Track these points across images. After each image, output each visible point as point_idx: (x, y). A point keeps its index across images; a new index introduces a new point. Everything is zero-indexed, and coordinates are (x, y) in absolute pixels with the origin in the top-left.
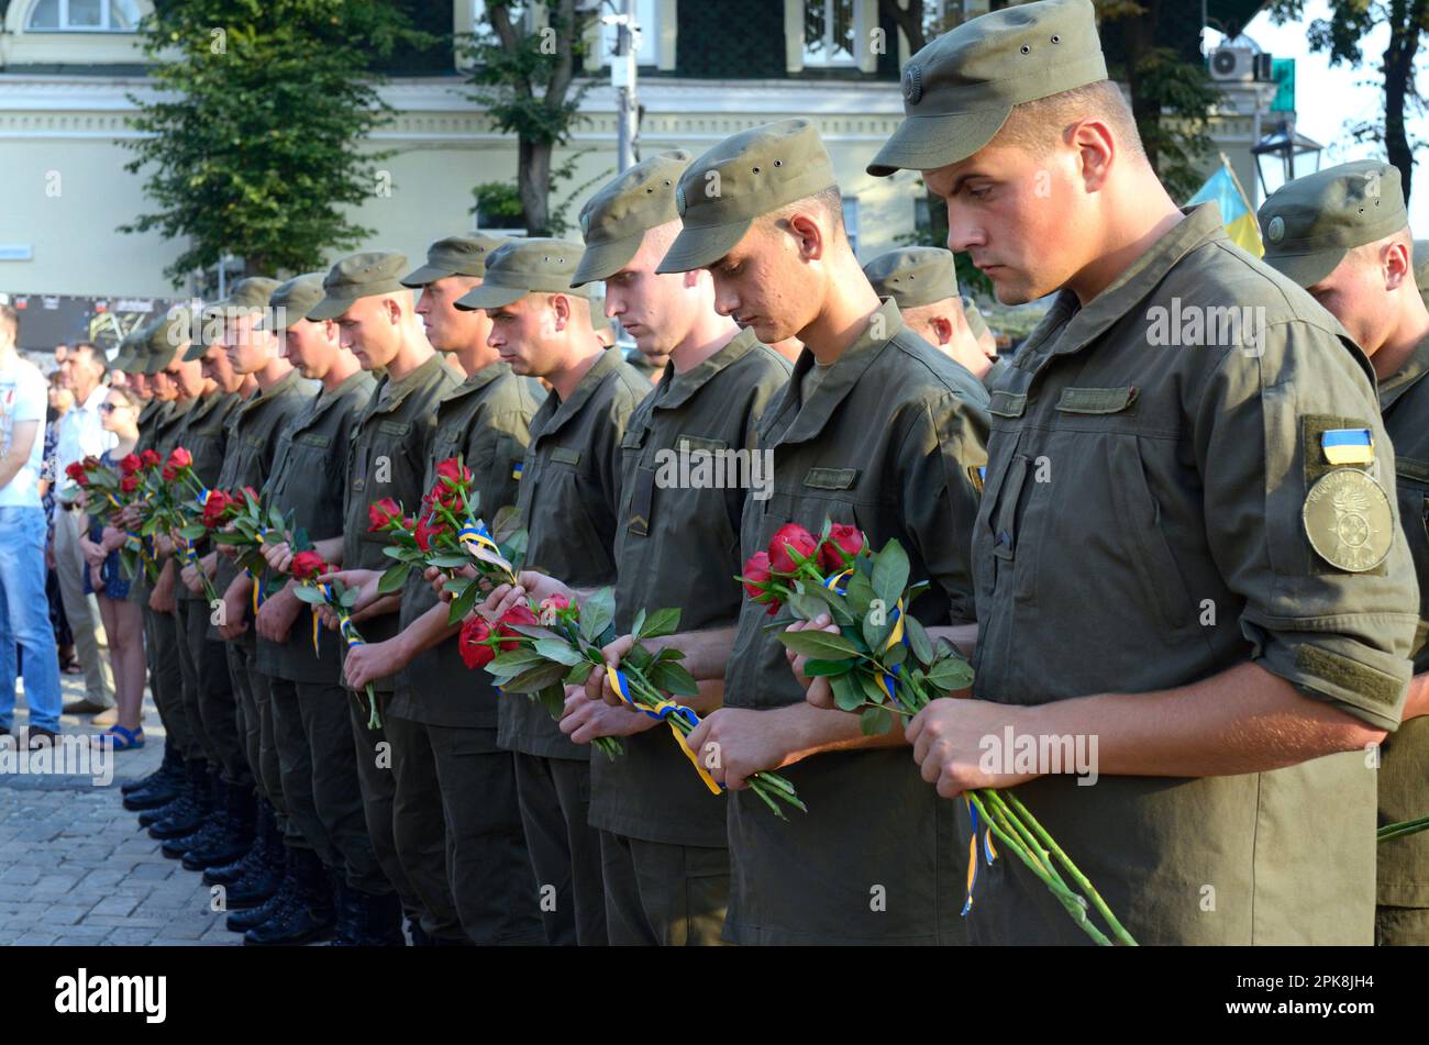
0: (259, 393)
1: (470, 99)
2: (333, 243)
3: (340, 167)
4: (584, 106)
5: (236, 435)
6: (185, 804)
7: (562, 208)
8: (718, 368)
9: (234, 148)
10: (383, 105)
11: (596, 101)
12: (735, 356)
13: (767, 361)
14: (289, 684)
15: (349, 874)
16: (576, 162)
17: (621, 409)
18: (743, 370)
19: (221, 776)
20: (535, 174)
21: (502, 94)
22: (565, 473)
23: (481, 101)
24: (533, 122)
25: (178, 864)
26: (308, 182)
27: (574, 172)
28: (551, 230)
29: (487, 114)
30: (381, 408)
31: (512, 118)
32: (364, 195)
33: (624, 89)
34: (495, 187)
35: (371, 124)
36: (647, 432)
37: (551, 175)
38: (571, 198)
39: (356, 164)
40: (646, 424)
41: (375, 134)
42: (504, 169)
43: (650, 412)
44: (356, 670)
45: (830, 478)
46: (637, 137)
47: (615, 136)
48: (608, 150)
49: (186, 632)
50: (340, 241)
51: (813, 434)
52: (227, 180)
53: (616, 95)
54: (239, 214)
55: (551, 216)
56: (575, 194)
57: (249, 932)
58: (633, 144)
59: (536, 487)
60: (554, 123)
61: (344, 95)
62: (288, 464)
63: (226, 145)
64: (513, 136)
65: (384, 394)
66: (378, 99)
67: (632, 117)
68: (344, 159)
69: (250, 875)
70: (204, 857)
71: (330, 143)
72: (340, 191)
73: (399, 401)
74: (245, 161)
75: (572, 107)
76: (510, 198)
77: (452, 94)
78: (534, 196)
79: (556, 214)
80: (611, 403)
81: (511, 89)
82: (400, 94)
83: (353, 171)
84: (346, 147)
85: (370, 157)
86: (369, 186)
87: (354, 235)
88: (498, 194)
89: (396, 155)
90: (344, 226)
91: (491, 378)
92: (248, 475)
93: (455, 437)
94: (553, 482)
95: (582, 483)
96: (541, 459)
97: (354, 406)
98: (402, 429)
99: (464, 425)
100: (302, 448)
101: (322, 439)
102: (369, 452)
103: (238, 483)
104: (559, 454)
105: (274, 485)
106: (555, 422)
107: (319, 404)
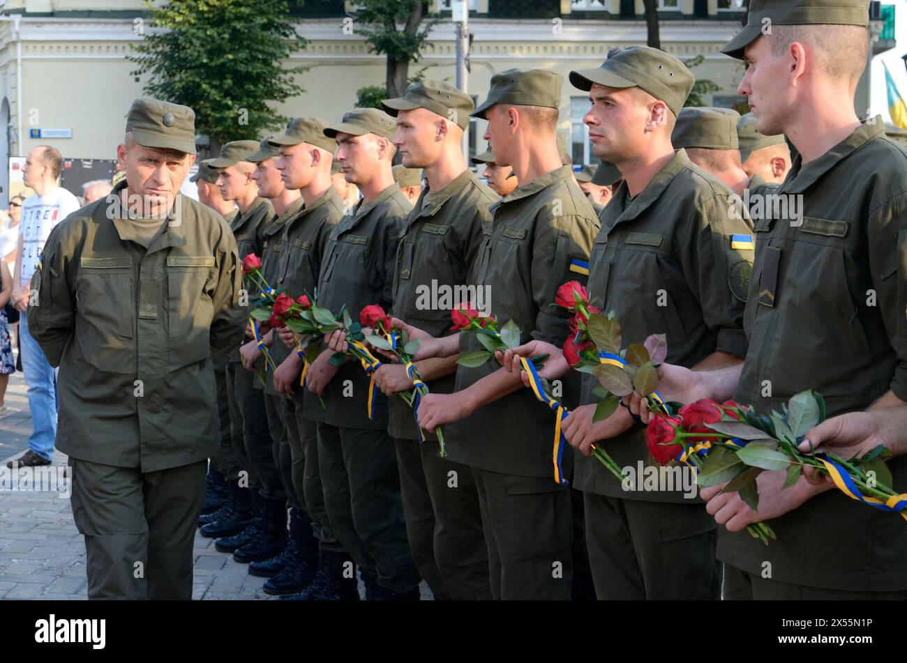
0: (304, 207)
1: (356, 32)
2: (267, 127)
3: (272, 77)
4: (431, 37)
6: (228, 511)
9: (203, 65)
10: (298, 37)
11: (439, 33)
16: (424, 73)
17: (703, 198)
19: (260, 492)
20: (398, 80)
21: (375, 29)
22: (645, 255)
23: (363, 33)
24: (397, 47)
25: (230, 557)
26: (252, 87)
29: (367, 42)
30: (424, 213)
31: (383, 44)
32: (286, 95)
33: (460, 23)
34: (372, 90)
35: (291, 50)
39: (282, 75)
41: (293, 55)
42: (377, 77)
44: (429, 414)
46: (468, 55)
47: (454, 56)
48: (451, 65)
49: (234, 386)
50: (271, 125)
52: (199, 86)
53: (454, 27)
54: (206, 107)
58: (466, 60)
59: (612, 267)
60: (411, 47)
61: (273, 30)
63: (198, 63)
64: (383, 56)
65: (425, 202)
66: (295, 33)
67: (466, 42)
68: (274, 72)
70: (250, 552)
71: (265, 62)
72: (270, 94)
73: (439, 207)
74: (210, 72)
75: (422, 37)
80: (693, 194)
81: (382, 25)
82: (308, 29)
83: (279, 80)
84: (275, 64)
85: (290, 71)
86: (290, 90)
87: (280, 122)
88: (374, 94)
89: (308, 69)
90: (273, 116)
91: (545, 186)
92: (299, 269)
93: (520, 233)
94: (631, 262)
95: (663, 262)
96: (615, 243)
97: (386, 213)
98: (442, 229)
99: (528, 225)
100: (345, 246)
101: (361, 239)
102: (414, 248)
103: (287, 276)
104: (636, 237)
105: (324, 276)
106: (632, 211)
107: (359, 211)
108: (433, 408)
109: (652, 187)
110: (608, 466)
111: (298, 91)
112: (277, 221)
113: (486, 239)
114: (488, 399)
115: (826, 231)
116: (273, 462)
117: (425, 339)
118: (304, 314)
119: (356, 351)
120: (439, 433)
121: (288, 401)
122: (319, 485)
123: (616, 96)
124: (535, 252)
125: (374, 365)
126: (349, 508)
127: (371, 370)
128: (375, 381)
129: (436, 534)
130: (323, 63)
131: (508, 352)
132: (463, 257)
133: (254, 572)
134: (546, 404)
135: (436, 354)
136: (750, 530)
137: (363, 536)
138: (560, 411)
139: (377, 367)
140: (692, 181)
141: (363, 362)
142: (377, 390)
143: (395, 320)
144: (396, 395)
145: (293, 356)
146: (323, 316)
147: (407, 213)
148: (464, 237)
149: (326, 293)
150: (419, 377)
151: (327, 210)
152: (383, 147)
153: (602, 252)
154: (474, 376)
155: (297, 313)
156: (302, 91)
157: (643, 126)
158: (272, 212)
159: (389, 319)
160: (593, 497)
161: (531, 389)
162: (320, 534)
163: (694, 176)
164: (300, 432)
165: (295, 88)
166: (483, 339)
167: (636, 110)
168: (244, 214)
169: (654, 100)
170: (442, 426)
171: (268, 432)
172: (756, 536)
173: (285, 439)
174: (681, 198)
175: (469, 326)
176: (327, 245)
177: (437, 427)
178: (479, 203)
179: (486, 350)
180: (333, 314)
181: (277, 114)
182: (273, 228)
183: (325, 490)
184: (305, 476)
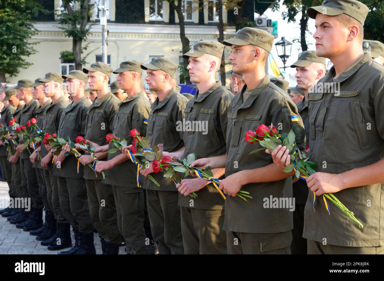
0: (52, 103)
1: (59, 28)
2: (21, 67)
3: (24, 46)
4: (91, 30)
5: (46, 114)
7: (85, 58)
8: (211, 92)
10: (35, 29)
11: (95, 29)
12: (215, 89)
13: (223, 90)
14: (64, 178)
15: (80, 228)
16: (88, 45)
18: (217, 92)
20: (77, 48)
21: (68, 27)
22: (163, 119)
23: (62, 28)
24: (77, 34)
26: (15, 50)
27: (88, 48)
28: (82, 63)
29: (64, 32)
30: (96, 106)
31: (71, 33)
32: (30, 54)
33: (103, 26)
34: (67, 52)
35: (32, 35)
36: (192, 108)
37: (82, 49)
38: (87, 55)
39: (28, 46)
40: (192, 106)
41: (33, 37)
42: (68, 46)
43: (193, 103)
44: (100, 167)
45: (253, 117)
46: (107, 39)
47: (101, 38)
48: (100, 42)
50: (23, 66)
51: (249, 106)
53: (101, 27)
55: (82, 60)
56: (88, 54)
57: (49, 246)
58: (106, 41)
60: (83, 35)
61: (24, 26)
62: (64, 121)
64: (71, 38)
65: (96, 102)
66: (34, 28)
67: (106, 33)
68: (25, 44)
69: (45, 232)
71: (21, 40)
73: (101, 104)
75: (87, 31)
76: (71, 55)
77: (54, 27)
78: (77, 54)
79: (83, 59)
80: (177, 101)
81: (71, 25)
82: (39, 26)
83: (27, 47)
84: (25, 41)
85: (31, 44)
86: (31, 52)
87: (27, 65)
88: (67, 54)
89: (39, 43)
90: (24, 62)
91: (136, 97)
92: (51, 125)
93: (128, 112)
94: (159, 121)
95: (168, 121)
96: (155, 115)
97: (82, 105)
98: (102, 111)
99: (131, 109)
100: (68, 116)
101: (74, 114)
102: (92, 117)
103: (47, 127)
104: (161, 114)
105: (60, 127)
106: (160, 106)
107: (72, 105)
108: (101, 166)
109: (165, 99)
110: (153, 180)
111: (35, 52)
112: (41, 108)
113: (117, 114)
114: (118, 162)
115: (208, 112)
116: (39, 195)
117: (97, 146)
118: (55, 140)
119: (73, 151)
120: (103, 173)
121: (46, 170)
122: (58, 199)
123: (154, 72)
124: (133, 117)
125: (79, 155)
126: (69, 205)
127: (78, 157)
128: (80, 160)
129: (100, 210)
130: (45, 40)
131: (123, 148)
132: (108, 120)
133: (32, 234)
134: (134, 164)
135: (101, 151)
136: (190, 195)
137: (74, 215)
138: (139, 165)
139: (80, 156)
140: (176, 97)
141: (76, 155)
142: (80, 164)
143: (87, 140)
144: (87, 165)
145: (50, 154)
146: (61, 141)
147: (90, 106)
148: (109, 113)
149: (61, 132)
150: (96, 157)
151: (60, 105)
152: (81, 84)
153: (151, 118)
154: (114, 156)
155: (53, 139)
156: (37, 52)
157: (162, 81)
158: (38, 105)
159: (85, 141)
160: (149, 191)
161: (130, 159)
162: (58, 218)
163: (177, 96)
164: (51, 181)
165: (33, 50)
166: (115, 144)
167: (160, 76)
168: (28, 105)
169: (165, 73)
170: (103, 171)
171: (37, 184)
172: (192, 196)
173: (45, 185)
174: (173, 102)
175: (111, 141)
176: (61, 117)
177: (102, 171)
178: (114, 103)
179: (116, 148)
180: (65, 140)
181: (26, 61)
182: (40, 110)
183: (60, 200)
184: (52, 197)
